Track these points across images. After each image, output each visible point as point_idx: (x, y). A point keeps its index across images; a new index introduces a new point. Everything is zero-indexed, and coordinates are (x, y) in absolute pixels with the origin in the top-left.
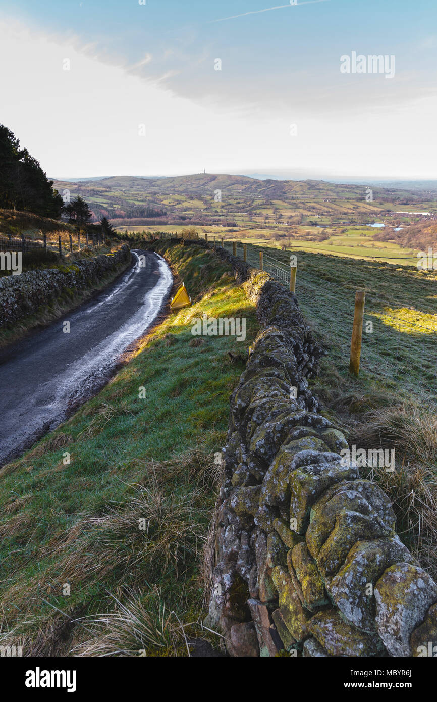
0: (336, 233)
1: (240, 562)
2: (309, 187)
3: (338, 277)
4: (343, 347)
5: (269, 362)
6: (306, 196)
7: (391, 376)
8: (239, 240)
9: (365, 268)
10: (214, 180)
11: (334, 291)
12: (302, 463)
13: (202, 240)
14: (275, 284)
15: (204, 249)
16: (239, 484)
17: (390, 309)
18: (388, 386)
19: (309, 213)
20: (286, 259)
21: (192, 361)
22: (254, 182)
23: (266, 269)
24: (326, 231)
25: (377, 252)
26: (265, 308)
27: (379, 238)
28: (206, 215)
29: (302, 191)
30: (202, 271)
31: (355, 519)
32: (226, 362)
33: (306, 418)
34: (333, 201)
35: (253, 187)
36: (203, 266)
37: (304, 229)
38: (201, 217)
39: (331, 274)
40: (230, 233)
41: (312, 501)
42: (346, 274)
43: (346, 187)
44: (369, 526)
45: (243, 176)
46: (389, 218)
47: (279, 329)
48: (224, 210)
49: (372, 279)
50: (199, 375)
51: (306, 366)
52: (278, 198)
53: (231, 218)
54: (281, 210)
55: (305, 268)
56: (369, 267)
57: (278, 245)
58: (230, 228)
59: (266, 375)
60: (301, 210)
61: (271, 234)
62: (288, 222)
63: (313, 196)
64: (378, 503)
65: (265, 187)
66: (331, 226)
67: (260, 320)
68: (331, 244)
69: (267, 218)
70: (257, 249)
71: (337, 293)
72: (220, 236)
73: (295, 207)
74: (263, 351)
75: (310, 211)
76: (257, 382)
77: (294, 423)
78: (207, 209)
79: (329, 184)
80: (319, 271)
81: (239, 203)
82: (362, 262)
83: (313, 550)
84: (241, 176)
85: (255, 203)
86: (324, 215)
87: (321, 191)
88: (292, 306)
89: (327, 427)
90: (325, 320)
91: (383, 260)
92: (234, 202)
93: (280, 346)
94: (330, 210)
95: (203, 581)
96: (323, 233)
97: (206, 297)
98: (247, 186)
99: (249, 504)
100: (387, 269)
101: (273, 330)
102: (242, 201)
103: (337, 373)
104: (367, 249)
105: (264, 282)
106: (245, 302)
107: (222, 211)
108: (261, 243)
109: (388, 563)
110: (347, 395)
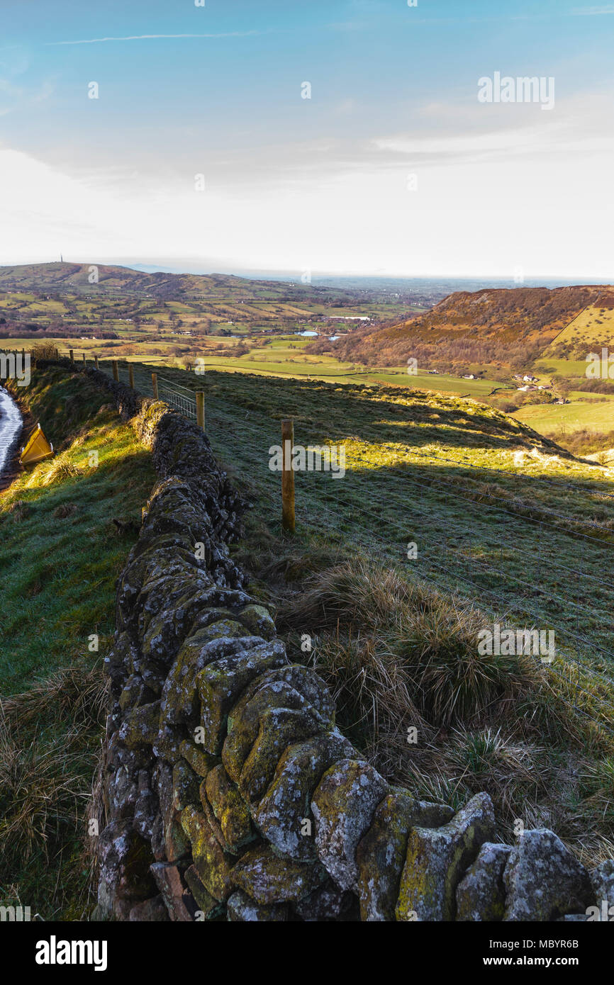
0: (258, 344)
1: (139, 814)
2: (216, 283)
3: (263, 403)
4: (274, 496)
5: (168, 526)
6: (213, 296)
7: (335, 527)
8: (123, 357)
9: (298, 389)
10: (78, 271)
11: (259, 422)
12: (212, 658)
13: (66, 358)
14: (175, 417)
15: (70, 372)
16: (131, 704)
17: (331, 441)
18: (332, 541)
19: (220, 319)
20: (191, 382)
21: (59, 538)
22: (138, 275)
23: (162, 397)
24: (243, 342)
25: (310, 369)
26: (165, 452)
27: (313, 350)
28: (70, 323)
29: (207, 288)
30: (67, 405)
31: (283, 717)
32: (111, 534)
33: (217, 595)
34: (250, 303)
35: (138, 283)
36: (68, 398)
37: (216, 341)
38: (62, 325)
39: (254, 399)
40: (109, 349)
41: (227, 706)
42: (273, 399)
43: (264, 285)
44: (300, 722)
45: (122, 268)
46: (321, 324)
47: (182, 479)
48: (96, 316)
49: (307, 403)
50: (71, 557)
51: (225, 527)
52: (175, 299)
53: (109, 326)
54: (180, 315)
55: (219, 393)
56: (302, 388)
57: (180, 363)
58: (109, 341)
59: (164, 545)
60: (208, 315)
61: (168, 347)
62: (191, 331)
63: (223, 296)
64: (312, 690)
65: (155, 283)
66: (250, 335)
67: (159, 469)
68: (252, 359)
69: (161, 325)
70: (149, 369)
71: (262, 425)
72: (93, 352)
73: (199, 310)
74: (160, 512)
75: (220, 315)
76: (151, 556)
77: (202, 604)
78: (70, 313)
79: (242, 280)
80: (237, 397)
81: (118, 305)
82: (293, 382)
83: (233, 772)
84: (118, 267)
85: (141, 306)
86: (240, 321)
87: (233, 289)
88: (200, 447)
89: (246, 603)
90: (248, 461)
91: (318, 379)
92: (111, 304)
93: (184, 503)
94: (247, 314)
95: (88, 859)
96: (240, 345)
97: (76, 443)
98: (128, 281)
99: (145, 729)
100: (324, 390)
101: (173, 481)
102: (122, 302)
103: (267, 531)
104: (298, 365)
105: (160, 415)
106: (135, 446)
107: (93, 316)
108: (156, 361)
109: (325, 765)
110: (282, 559)
